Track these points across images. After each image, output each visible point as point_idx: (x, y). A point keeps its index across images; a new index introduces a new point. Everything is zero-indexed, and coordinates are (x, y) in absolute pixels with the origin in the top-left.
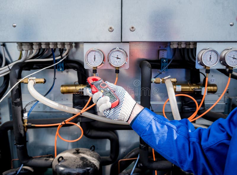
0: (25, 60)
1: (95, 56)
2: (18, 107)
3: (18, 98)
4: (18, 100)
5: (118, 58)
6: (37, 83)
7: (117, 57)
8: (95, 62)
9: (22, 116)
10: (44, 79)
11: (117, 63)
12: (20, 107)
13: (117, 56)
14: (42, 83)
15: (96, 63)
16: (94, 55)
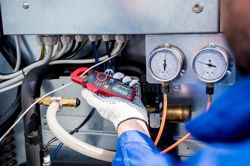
0: (50, 60)
1: (165, 61)
2: (35, 146)
3: (35, 131)
4: (35, 133)
5: (210, 65)
6: (64, 105)
7: (208, 63)
8: (165, 72)
9: (42, 161)
10: (78, 99)
11: (208, 75)
12: (38, 146)
13: (210, 61)
14: (72, 106)
15: (167, 74)
16: (164, 59)
